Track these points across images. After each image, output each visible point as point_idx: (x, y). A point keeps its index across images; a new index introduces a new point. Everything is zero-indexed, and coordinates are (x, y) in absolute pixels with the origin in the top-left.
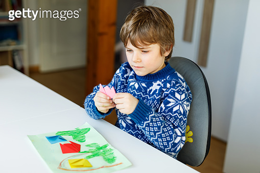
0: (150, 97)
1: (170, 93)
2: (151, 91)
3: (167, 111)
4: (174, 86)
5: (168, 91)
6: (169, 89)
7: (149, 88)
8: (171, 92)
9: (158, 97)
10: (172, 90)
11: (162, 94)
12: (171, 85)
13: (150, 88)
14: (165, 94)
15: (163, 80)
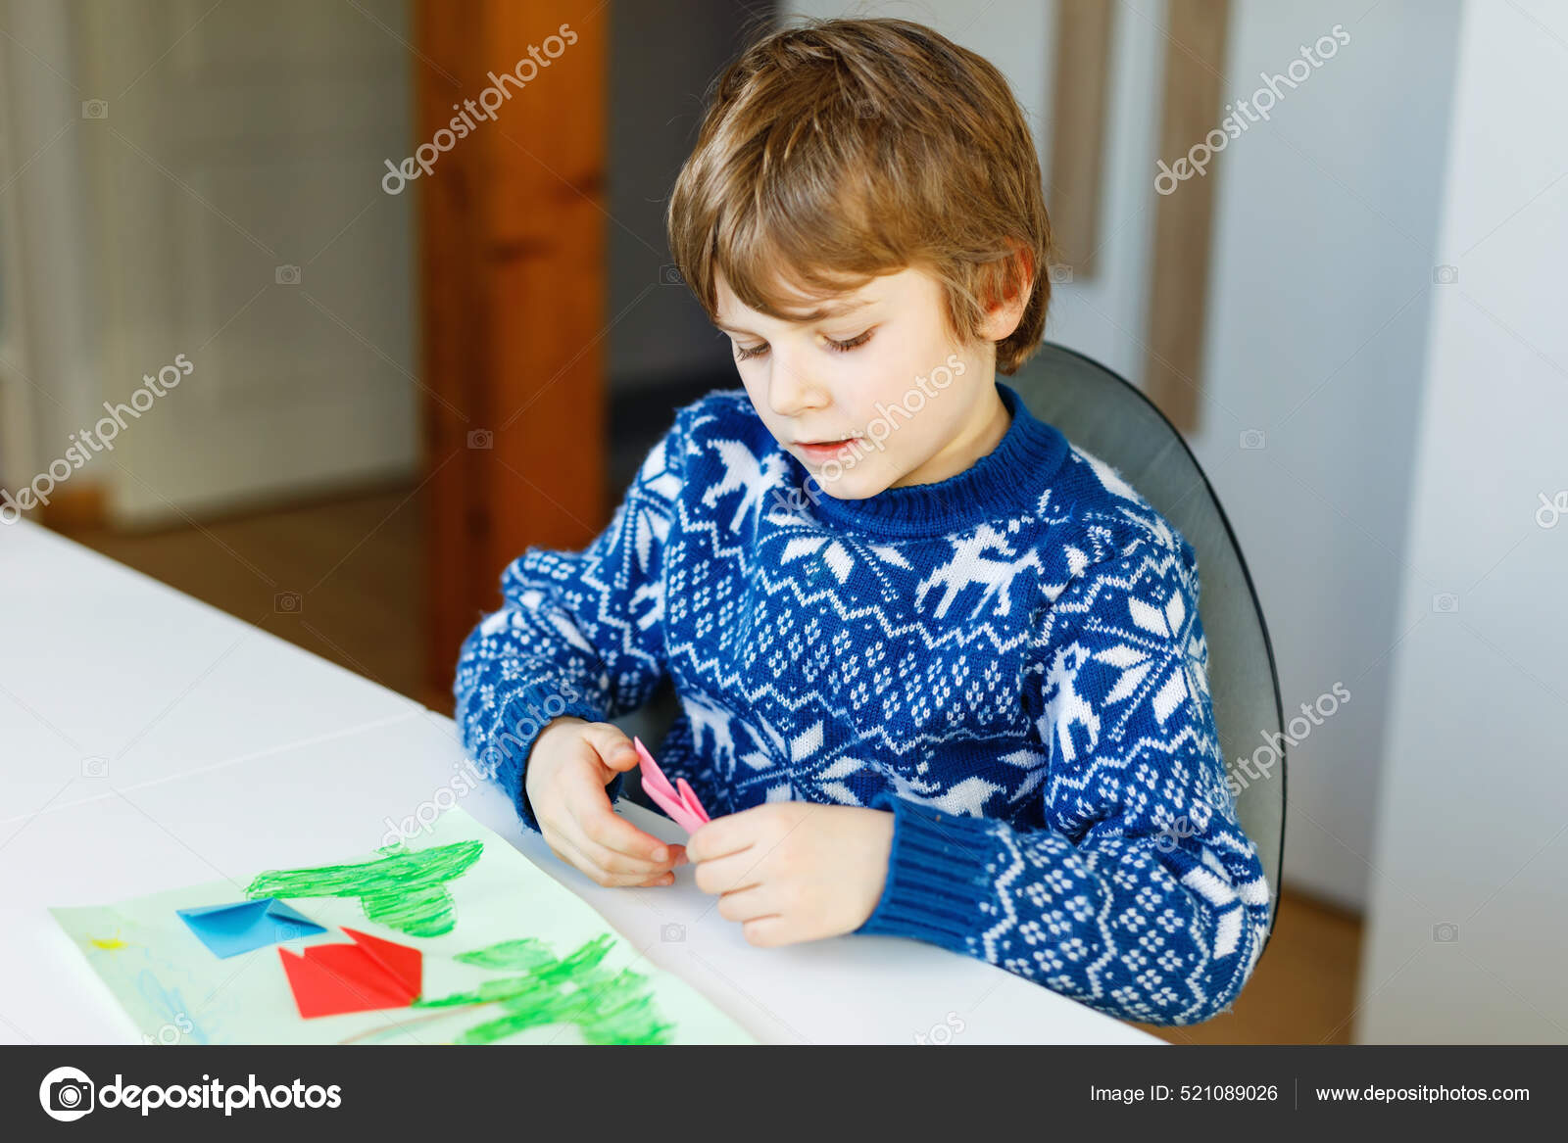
0: (936, 635)
1: (1099, 607)
2: (937, 593)
3: (1117, 734)
4: (1110, 563)
5: (1079, 599)
6: (1086, 582)
7: (926, 576)
8: (1099, 599)
9: (1013, 643)
10: (1105, 589)
11: (1040, 620)
12: (1090, 553)
13: (937, 577)
14: (1060, 618)
15: (1014, 526)
